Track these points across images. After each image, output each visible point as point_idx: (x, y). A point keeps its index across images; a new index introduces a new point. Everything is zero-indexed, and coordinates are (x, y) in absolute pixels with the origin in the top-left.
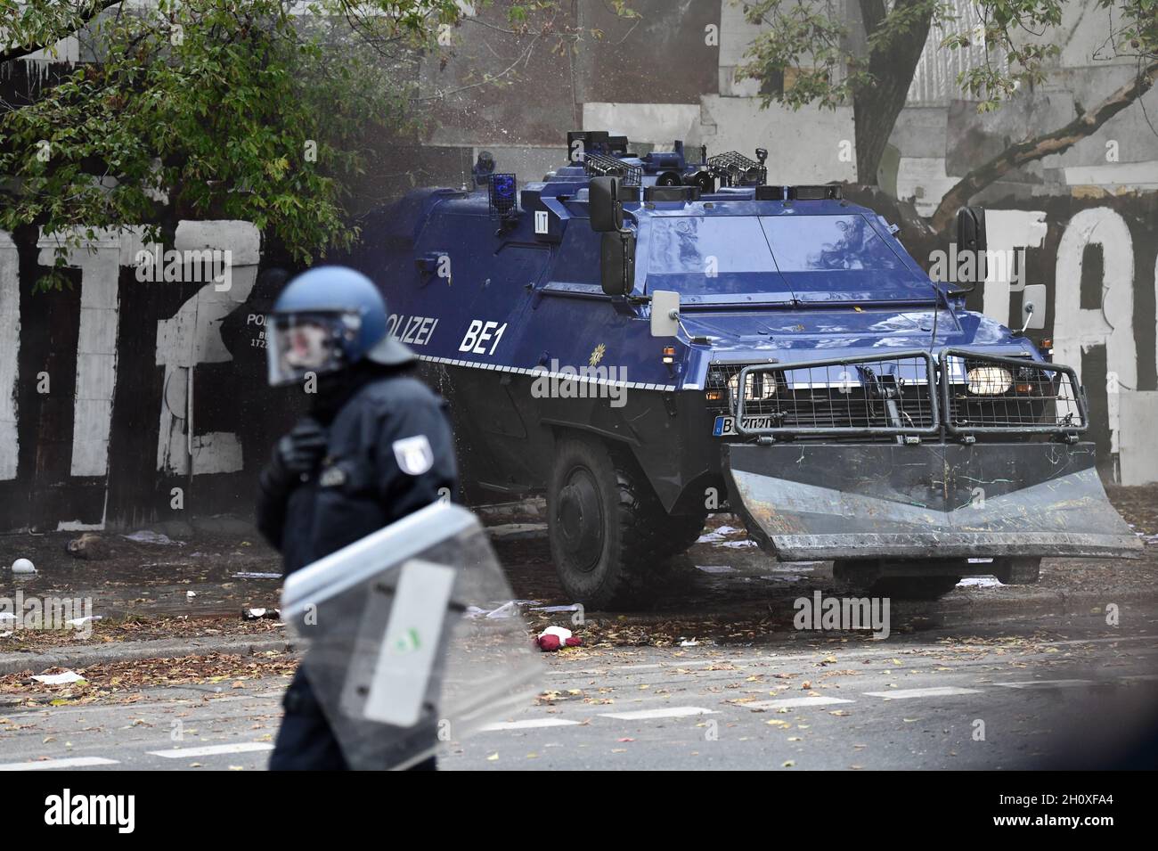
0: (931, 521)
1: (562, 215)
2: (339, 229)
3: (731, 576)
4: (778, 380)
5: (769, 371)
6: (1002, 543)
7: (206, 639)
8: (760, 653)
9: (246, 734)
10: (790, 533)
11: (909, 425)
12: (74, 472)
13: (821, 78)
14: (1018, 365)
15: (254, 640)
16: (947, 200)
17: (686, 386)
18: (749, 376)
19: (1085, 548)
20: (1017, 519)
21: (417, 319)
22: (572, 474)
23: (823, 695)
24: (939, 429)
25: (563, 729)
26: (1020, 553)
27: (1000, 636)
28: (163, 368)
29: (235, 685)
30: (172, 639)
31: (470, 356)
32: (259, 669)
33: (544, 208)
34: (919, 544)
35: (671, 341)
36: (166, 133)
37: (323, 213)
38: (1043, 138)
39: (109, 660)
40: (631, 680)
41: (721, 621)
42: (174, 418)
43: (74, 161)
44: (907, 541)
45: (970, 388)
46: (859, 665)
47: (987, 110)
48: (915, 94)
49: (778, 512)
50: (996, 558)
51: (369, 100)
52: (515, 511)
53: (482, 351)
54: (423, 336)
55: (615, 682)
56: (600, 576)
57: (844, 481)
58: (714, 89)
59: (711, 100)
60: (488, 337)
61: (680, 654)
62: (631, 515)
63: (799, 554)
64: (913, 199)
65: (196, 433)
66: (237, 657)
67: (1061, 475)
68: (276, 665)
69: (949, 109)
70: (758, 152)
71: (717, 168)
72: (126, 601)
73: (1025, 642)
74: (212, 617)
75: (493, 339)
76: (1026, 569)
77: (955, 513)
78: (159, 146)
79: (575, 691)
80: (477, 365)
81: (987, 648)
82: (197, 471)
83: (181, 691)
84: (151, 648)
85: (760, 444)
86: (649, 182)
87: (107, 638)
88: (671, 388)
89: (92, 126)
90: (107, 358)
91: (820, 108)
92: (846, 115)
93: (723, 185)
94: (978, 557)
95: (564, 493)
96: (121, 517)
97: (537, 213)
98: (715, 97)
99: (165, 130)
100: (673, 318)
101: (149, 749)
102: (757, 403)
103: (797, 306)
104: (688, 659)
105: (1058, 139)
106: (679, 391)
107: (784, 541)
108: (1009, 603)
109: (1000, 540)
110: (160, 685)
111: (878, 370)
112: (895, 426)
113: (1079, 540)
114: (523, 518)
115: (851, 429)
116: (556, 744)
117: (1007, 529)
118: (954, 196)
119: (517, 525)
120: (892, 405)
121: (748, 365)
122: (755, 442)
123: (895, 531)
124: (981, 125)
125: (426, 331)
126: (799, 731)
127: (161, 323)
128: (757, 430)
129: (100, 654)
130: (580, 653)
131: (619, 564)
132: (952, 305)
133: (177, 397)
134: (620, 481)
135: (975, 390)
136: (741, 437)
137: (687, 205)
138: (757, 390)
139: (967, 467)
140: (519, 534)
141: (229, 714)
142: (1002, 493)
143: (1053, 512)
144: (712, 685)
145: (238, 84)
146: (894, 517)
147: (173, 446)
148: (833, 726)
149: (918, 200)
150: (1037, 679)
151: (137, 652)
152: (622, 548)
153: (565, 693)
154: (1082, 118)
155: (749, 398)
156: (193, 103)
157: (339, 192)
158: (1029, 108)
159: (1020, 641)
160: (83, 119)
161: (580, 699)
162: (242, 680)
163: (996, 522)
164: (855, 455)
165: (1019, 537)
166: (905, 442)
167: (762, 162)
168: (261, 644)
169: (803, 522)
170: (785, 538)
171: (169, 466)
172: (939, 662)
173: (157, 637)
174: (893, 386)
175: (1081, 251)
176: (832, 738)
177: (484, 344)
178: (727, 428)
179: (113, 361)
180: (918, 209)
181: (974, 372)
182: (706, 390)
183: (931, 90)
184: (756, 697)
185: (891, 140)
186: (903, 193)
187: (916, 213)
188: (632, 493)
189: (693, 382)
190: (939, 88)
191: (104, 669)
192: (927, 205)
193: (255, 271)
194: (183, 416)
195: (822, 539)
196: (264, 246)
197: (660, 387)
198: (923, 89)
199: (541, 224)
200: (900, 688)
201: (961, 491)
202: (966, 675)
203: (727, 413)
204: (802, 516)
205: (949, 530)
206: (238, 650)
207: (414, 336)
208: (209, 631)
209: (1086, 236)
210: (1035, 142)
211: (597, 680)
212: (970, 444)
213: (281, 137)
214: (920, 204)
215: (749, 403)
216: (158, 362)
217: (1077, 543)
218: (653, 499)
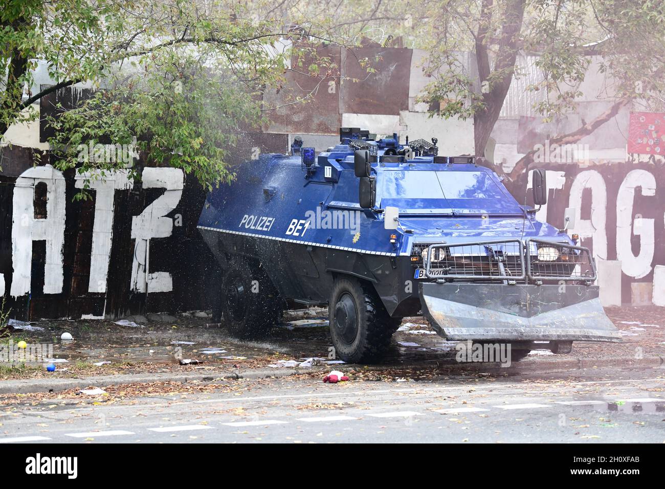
0: (520, 322)
1: (339, 168)
2: (226, 173)
3: (416, 348)
4: (447, 252)
5: (442, 248)
6: (555, 334)
7: (163, 374)
8: (437, 386)
9: (194, 421)
10: (452, 327)
11: (510, 275)
12: (90, 291)
13: (459, 105)
14: (563, 247)
15: (187, 375)
16: (518, 165)
17: (402, 254)
18: (433, 250)
19: (594, 337)
20: (562, 322)
21: (264, 218)
22: (342, 296)
23: (474, 406)
24: (525, 277)
25: (350, 421)
26: (563, 339)
27: (552, 379)
28: (134, 240)
29: (182, 397)
30: (147, 374)
31: (292, 237)
32: (192, 389)
33: (329, 165)
34: (515, 334)
35: (394, 232)
36: (142, 125)
37: (218, 166)
38: (565, 136)
39: (117, 383)
40: (377, 398)
41: (415, 369)
42: (139, 264)
43: (96, 137)
44: (509, 332)
45: (539, 258)
46: (487, 392)
47: (547, 122)
48: (503, 112)
49: (446, 317)
50: (551, 341)
51: (241, 109)
52: (305, 314)
53: (297, 234)
54: (267, 227)
55: (369, 399)
56: (355, 346)
57: (479, 302)
58: (407, 108)
59: (404, 113)
60: (300, 228)
61: (398, 385)
62: (372, 317)
63: (457, 338)
64: (501, 164)
65: (150, 272)
66: (179, 383)
67: (583, 301)
68: (200, 387)
69: (520, 121)
70: (433, 140)
71: (414, 147)
72: (120, 354)
73: (565, 382)
74: (164, 363)
75: (303, 229)
76: (566, 346)
77: (532, 318)
78: (138, 130)
79: (351, 403)
80: (295, 241)
81: (548, 385)
82: (149, 291)
83: (155, 399)
84: (137, 378)
85: (438, 283)
86: (381, 153)
87: (115, 372)
88: (394, 255)
89: (105, 121)
90: (107, 234)
91: (458, 119)
92: (470, 121)
93: (416, 155)
94: (543, 340)
95: (338, 306)
96: (113, 313)
97: (326, 167)
98: (407, 112)
99: (141, 123)
100: (395, 220)
101: (148, 427)
102: (436, 263)
103: (454, 216)
104: (403, 388)
105: (573, 136)
106: (398, 256)
107: (449, 331)
108: (553, 363)
109: (554, 333)
110: (144, 396)
111: (495, 248)
112: (503, 275)
113: (592, 333)
114: (309, 317)
115: (482, 277)
116: (349, 429)
117: (557, 327)
118: (522, 163)
119: (307, 320)
120: (501, 265)
121: (432, 244)
122: (435, 282)
123: (503, 326)
124: (535, 129)
125: (269, 224)
126: (466, 425)
127: (134, 218)
128: (436, 276)
129: (113, 380)
130: (348, 384)
131: (366, 341)
132: (529, 217)
133: (141, 254)
134: (367, 300)
135: (541, 259)
136: (428, 280)
137: (400, 165)
138: (436, 257)
139: (538, 296)
140: (308, 325)
141: (183, 411)
142: (554, 309)
143: (579, 319)
144: (418, 401)
145: (178, 101)
146: (503, 320)
147: (138, 278)
148: (482, 422)
149: (504, 165)
150: (576, 400)
151: (131, 379)
152: (367, 333)
153: (346, 404)
154: (585, 127)
155: (433, 260)
156: (156, 110)
157: (225, 155)
158: (558, 121)
159: (563, 382)
160: (100, 116)
161: (354, 406)
162: (185, 395)
163: (551, 323)
164: (484, 289)
165: (563, 331)
166: (508, 284)
167: (435, 144)
168: (191, 377)
169: (459, 321)
170: (450, 329)
171: (136, 288)
172: (525, 391)
173: (139, 373)
174: (502, 256)
175: (581, 191)
176: (483, 428)
177: (298, 231)
178: (421, 275)
179: (110, 236)
180: (503, 169)
181: (541, 249)
182: (411, 256)
183: (511, 111)
184: (441, 407)
185: (491, 135)
186: (497, 161)
187: (503, 171)
188: (372, 306)
189: (405, 252)
190: (515, 110)
191: (115, 387)
192: (508, 167)
193: (181, 193)
194: (144, 264)
195: (468, 330)
196: (185, 180)
197: (388, 254)
198: (507, 110)
199: (328, 172)
200: (510, 404)
201: (535, 308)
202: (541, 398)
203: (422, 267)
204: (458, 319)
205: (529, 327)
206: (179, 380)
207: (262, 226)
208: (164, 370)
209: (584, 184)
210: (562, 138)
211: (361, 397)
212: (540, 285)
213: (198, 128)
214: (504, 167)
215: (433, 263)
216: (132, 237)
217: (591, 334)
218: (383, 309)
